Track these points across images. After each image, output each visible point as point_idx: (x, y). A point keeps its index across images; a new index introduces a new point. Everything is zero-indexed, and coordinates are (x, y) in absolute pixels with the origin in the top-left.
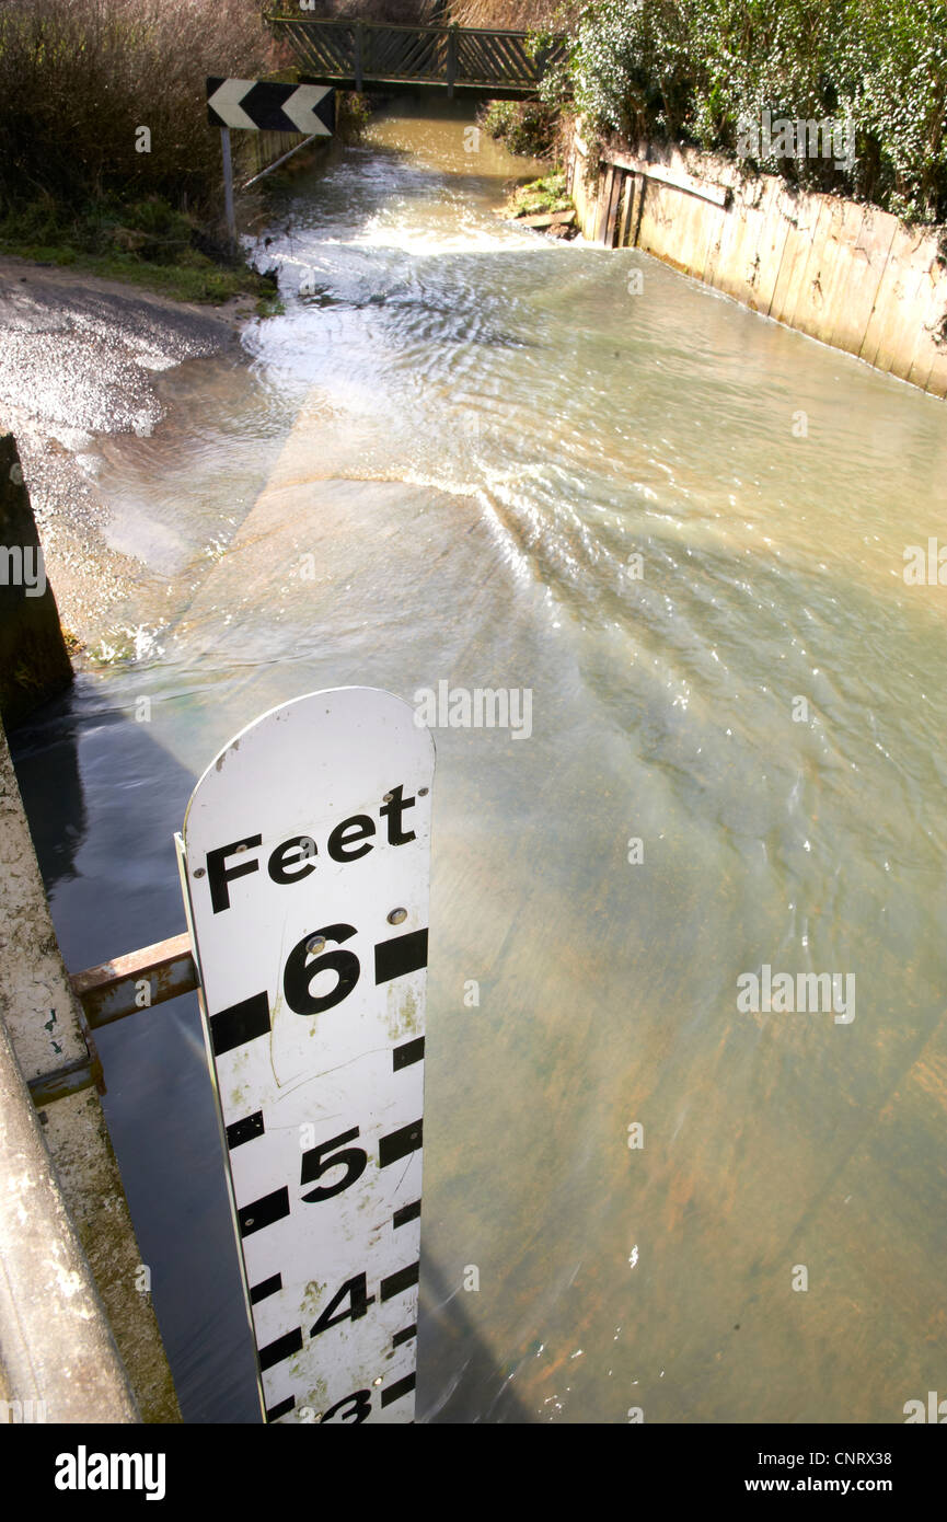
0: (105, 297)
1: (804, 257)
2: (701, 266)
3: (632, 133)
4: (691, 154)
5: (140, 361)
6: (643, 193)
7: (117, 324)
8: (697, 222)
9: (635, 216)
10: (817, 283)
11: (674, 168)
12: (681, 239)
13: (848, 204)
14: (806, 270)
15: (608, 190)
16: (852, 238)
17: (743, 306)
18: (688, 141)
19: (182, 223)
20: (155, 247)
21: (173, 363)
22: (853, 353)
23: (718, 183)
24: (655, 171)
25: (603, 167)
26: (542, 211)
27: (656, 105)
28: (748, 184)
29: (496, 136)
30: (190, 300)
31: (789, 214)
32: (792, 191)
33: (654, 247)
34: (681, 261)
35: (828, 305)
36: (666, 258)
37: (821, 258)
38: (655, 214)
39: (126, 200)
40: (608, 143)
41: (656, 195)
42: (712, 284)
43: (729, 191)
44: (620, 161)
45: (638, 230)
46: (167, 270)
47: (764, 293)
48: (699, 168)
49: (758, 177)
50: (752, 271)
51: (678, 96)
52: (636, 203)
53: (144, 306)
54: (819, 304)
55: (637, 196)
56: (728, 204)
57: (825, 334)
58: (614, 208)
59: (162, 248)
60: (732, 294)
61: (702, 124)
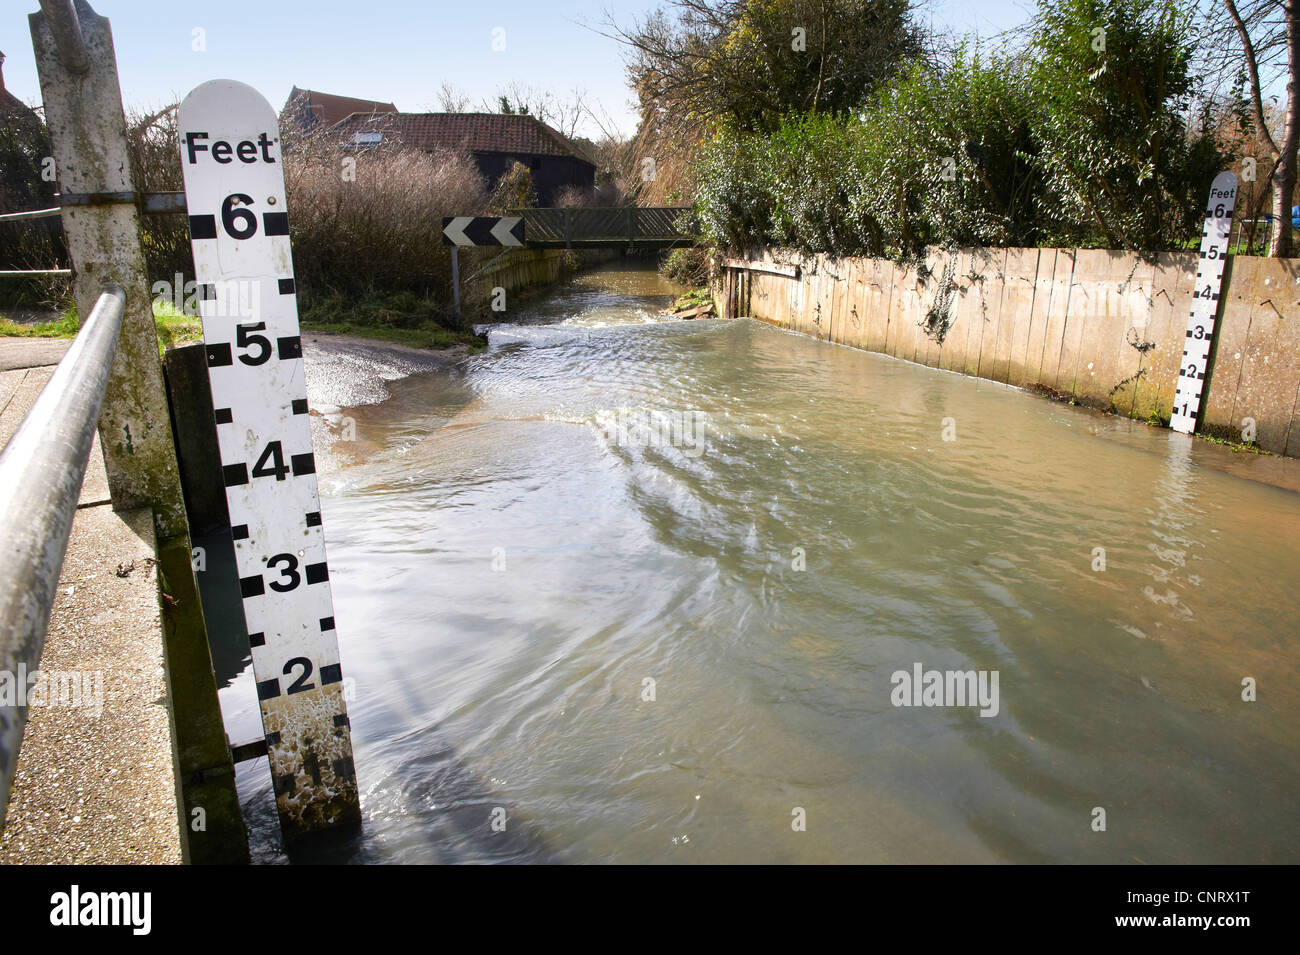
0: (367, 348)
1: (845, 298)
2: (788, 320)
3: (739, 246)
4: (774, 250)
5: (381, 376)
6: (750, 281)
7: (371, 359)
8: (782, 292)
9: (746, 296)
10: (854, 312)
11: (766, 263)
12: (775, 305)
13: (865, 260)
14: (847, 305)
15: (729, 284)
16: (870, 279)
17: (814, 338)
18: (771, 243)
19: (425, 306)
20: (406, 319)
21: (404, 376)
22: (881, 352)
23: (791, 264)
24: (755, 265)
25: (724, 270)
26: (691, 307)
27: (748, 224)
28: (808, 261)
29: (672, 276)
30: (424, 347)
31: (833, 273)
32: (833, 259)
33: (759, 315)
34: (776, 319)
35: (862, 323)
36: (767, 319)
37: (854, 296)
38: (758, 293)
39: (388, 295)
40: (726, 254)
41: (757, 280)
42: (795, 329)
43: (798, 267)
44: (733, 264)
45: (749, 306)
46: (410, 332)
47: (825, 327)
48: (780, 258)
49: (813, 255)
50: (816, 314)
51: (761, 217)
52: (746, 288)
53: (391, 351)
54: (857, 326)
55: (746, 283)
56: (798, 276)
57: (864, 344)
58: (733, 296)
59: (409, 321)
60: (807, 332)
61: (777, 231)
